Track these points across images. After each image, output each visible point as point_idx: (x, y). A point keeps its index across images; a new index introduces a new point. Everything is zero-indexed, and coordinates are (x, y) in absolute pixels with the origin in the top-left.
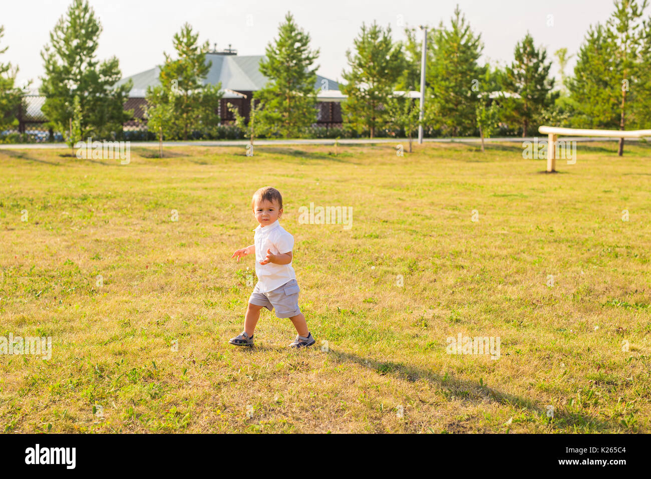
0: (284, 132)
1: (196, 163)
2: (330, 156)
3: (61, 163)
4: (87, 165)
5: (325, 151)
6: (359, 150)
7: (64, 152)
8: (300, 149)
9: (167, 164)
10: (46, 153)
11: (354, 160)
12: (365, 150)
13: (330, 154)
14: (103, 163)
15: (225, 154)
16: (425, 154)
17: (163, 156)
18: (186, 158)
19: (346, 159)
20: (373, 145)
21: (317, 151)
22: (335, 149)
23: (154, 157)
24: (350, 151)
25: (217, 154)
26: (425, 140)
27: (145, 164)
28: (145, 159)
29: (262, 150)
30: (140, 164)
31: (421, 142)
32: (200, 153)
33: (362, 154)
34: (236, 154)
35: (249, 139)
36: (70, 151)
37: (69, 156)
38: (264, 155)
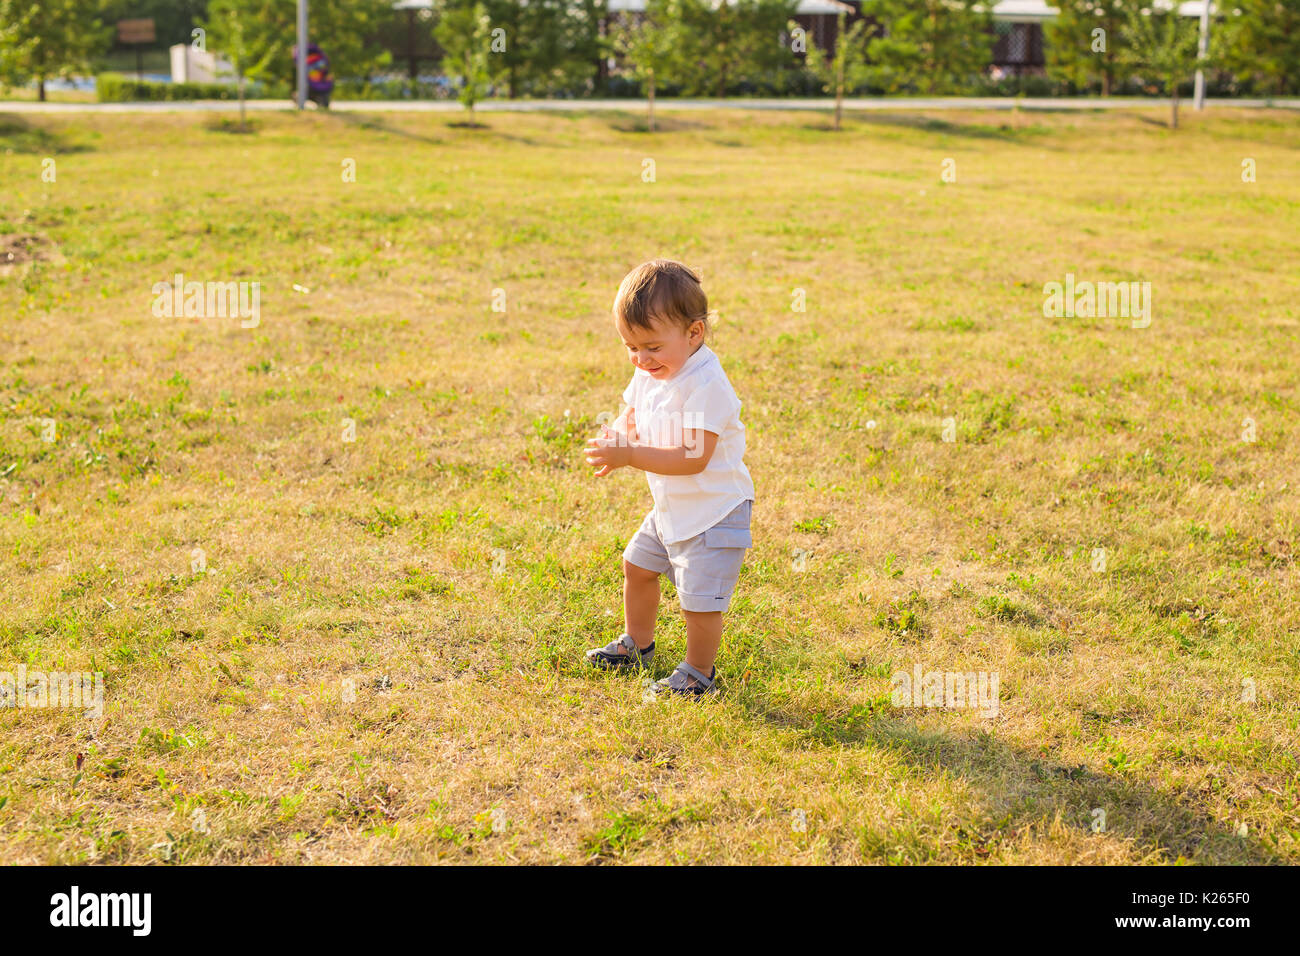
0: (924, 83)
1: (719, 143)
2: (1003, 133)
3: (445, 139)
4: (496, 144)
5: (993, 122)
6: (1066, 121)
7: (456, 119)
8: (943, 118)
9: (659, 144)
10: (422, 120)
11: (1052, 142)
12: (1078, 122)
13: (1004, 128)
14: (528, 142)
15: (784, 126)
16: (1204, 131)
17: (657, 128)
18: (700, 134)
19: (1037, 139)
20: (1097, 110)
21: (978, 121)
22: (1014, 120)
23: (640, 129)
24: (1046, 122)
25: (769, 127)
26: (1211, 103)
27: (616, 144)
28: (617, 134)
29: (863, 117)
30: (603, 143)
31: (1202, 106)
32: (735, 123)
33: (1071, 130)
34: (809, 127)
35: (832, 95)
36: (466, 117)
37: (464, 125)
38: (866, 128)
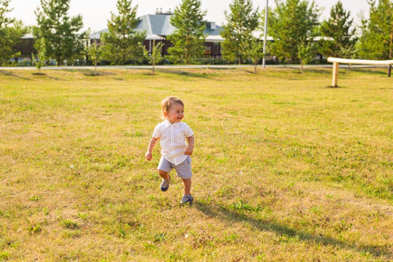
1: (116, 79)
2: (203, 76)
3: (31, 78)
4: (46, 80)
5: (201, 72)
6: (223, 72)
7: (35, 72)
8: (186, 71)
9: (97, 79)
10: (25, 72)
11: (218, 78)
12: (227, 72)
13: (204, 74)
14: (56, 79)
15: (137, 74)
16: (264, 74)
17: (98, 75)
18: (110, 76)
19: (213, 77)
20: (233, 68)
21: (197, 72)
22: (206, 71)
23: (93, 75)
24: (217, 72)
25: (132, 74)
26: (267, 66)
27: (84, 79)
28: (85, 76)
29: (162, 71)
30: (80, 79)
31: (264, 67)
32: (122, 73)
33: (224, 74)
34: (145, 74)
36: (38, 72)
37: (37, 74)
38: (162, 74)
